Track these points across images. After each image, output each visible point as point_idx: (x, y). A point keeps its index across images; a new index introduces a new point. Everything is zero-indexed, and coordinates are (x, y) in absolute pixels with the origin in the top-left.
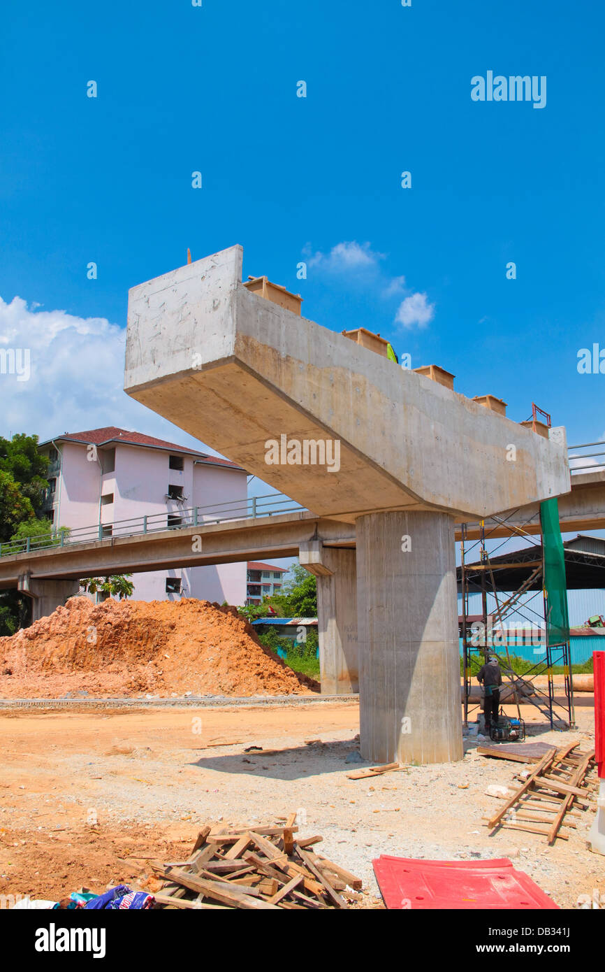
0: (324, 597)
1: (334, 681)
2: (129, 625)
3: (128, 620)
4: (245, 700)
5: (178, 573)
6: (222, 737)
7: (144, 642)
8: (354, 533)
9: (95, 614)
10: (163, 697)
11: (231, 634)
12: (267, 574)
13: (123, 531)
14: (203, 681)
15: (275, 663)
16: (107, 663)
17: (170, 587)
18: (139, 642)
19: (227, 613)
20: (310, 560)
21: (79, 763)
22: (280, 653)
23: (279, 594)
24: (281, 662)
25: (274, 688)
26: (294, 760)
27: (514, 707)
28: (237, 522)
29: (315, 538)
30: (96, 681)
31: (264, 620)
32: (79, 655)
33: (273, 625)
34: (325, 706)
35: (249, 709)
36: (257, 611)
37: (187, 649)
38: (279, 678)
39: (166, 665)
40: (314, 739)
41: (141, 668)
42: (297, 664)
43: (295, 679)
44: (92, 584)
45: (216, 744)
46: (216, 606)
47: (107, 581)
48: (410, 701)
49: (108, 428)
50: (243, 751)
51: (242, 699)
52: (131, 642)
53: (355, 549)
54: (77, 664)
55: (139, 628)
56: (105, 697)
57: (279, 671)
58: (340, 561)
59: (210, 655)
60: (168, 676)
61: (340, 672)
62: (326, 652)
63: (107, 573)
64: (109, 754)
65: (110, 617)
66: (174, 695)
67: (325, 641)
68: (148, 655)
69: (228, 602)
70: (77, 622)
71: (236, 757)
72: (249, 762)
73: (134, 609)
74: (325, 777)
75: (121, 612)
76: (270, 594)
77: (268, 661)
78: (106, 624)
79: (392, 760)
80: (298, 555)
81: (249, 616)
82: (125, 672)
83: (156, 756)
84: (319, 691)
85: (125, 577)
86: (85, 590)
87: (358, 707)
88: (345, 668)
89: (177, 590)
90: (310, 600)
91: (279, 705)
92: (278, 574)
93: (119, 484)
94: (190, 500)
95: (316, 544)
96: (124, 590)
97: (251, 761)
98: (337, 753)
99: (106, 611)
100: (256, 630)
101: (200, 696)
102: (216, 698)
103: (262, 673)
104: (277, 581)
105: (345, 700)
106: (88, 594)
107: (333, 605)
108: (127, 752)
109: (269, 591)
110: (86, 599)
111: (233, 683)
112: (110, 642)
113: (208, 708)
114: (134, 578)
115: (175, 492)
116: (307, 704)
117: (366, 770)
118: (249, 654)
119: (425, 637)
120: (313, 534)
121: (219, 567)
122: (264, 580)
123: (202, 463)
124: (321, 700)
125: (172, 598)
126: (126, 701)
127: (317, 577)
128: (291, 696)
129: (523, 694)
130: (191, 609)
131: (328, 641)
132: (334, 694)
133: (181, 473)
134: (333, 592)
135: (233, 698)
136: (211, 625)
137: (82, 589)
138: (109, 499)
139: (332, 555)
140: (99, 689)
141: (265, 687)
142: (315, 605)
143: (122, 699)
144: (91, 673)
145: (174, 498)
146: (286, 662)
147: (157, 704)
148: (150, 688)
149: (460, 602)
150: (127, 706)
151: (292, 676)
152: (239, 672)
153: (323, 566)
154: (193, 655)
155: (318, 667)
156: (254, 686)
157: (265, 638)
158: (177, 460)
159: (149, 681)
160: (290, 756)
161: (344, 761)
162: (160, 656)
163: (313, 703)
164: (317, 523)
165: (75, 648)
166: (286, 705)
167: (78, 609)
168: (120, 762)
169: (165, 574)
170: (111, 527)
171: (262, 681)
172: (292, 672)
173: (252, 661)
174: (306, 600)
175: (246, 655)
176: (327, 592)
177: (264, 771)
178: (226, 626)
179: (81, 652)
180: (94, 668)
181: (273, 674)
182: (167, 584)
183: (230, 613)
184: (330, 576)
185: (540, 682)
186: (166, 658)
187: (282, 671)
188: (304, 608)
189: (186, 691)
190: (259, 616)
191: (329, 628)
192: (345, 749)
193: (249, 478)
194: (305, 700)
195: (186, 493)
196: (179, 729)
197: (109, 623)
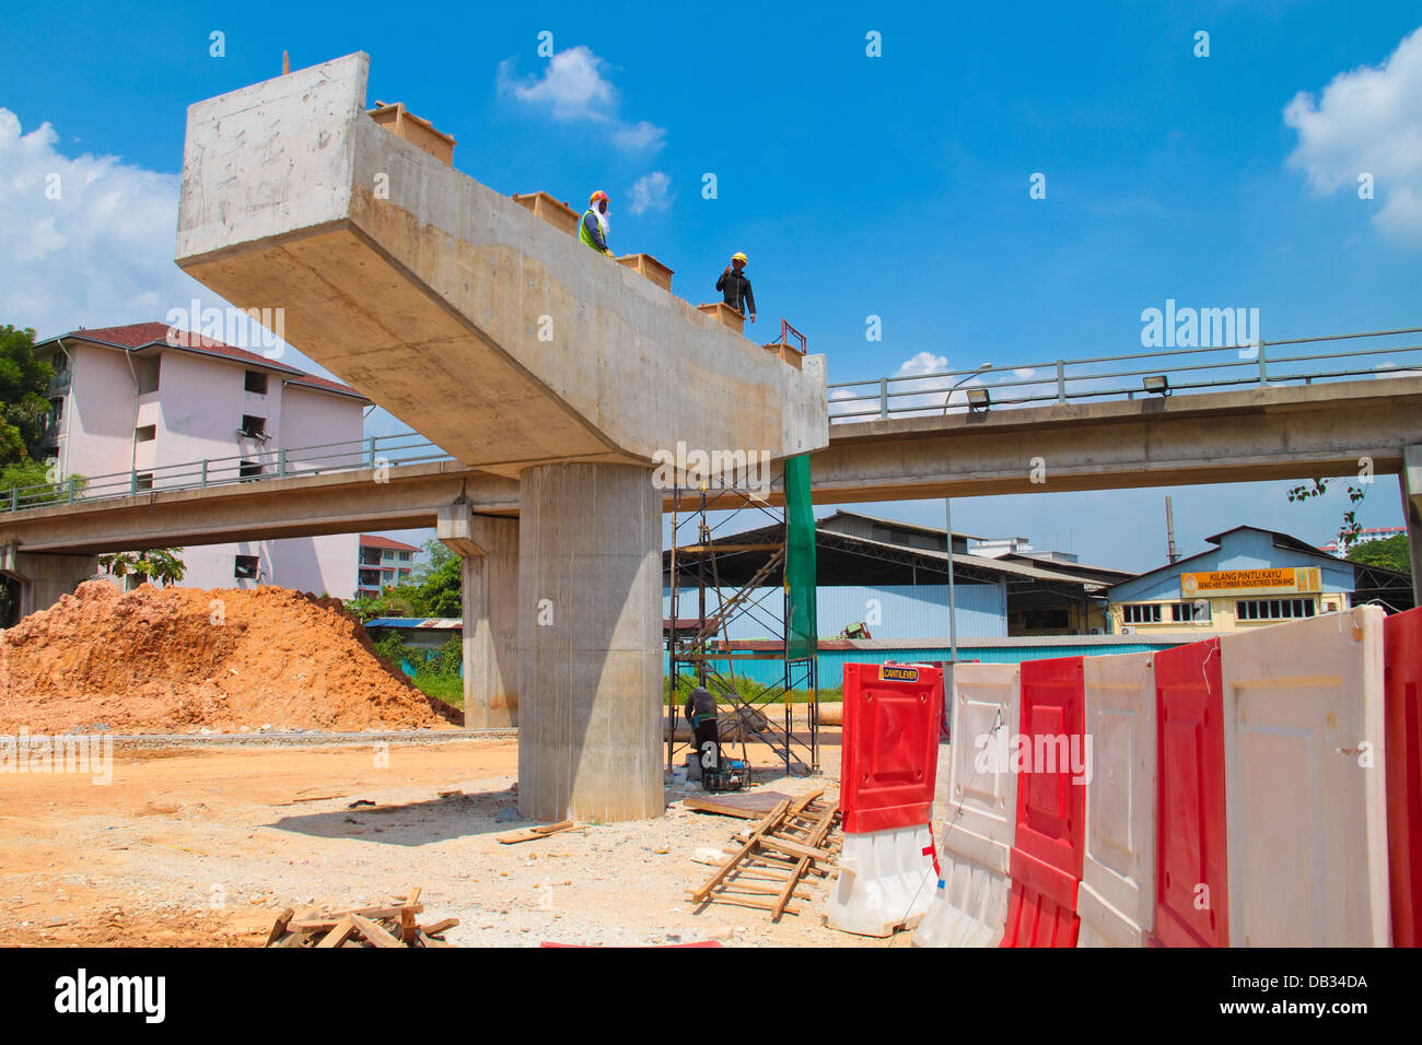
0: (472, 588)
1: (484, 710)
2: (176, 624)
3: (174, 617)
4: (353, 736)
5: (254, 548)
6: (316, 789)
7: (199, 650)
8: (518, 495)
9: (123, 607)
10: (226, 732)
11: (334, 639)
12: (389, 554)
13: (169, 482)
14: (289, 709)
15: (398, 683)
16: (140, 681)
17: (241, 569)
18: (191, 650)
19: (327, 609)
20: (453, 532)
21: (92, 827)
22: (406, 669)
23: (408, 584)
24: (407, 682)
25: (395, 720)
26: (422, 818)
27: (739, 746)
28: (346, 473)
29: (461, 501)
30: (122, 709)
31: (383, 620)
32: (95, 670)
33: (397, 628)
34: (472, 744)
35: (358, 749)
36: (374, 607)
37: (264, 661)
38: (403, 704)
39: (232, 685)
40: (452, 790)
41: (193, 689)
42: (432, 685)
43: (427, 707)
44: (119, 562)
45: (308, 797)
46: (311, 598)
47: (143, 558)
48: (591, 734)
49: (150, 324)
50: (347, 807)
51: (348, 736)
52: (179, 650)
53: (517, 518)
54: (92, 683)
55: (192, 629)
56: (136, 732)
57: (404, 694)
58: (498, 536)
59: (301, 670)
60: (236, 701)
61: (493, 696)
62: (473, 666)
63: (143, 546)
64: (141, 815)
65: (146, 611)
66: (244, 728)
67: (472, 652)
68: (205, 670)
69: (329, 592)
70: (93, 620)
71: (335, 815)
72: (355, 822)
73: (185, 601)
74: (464, 840)
75: (163, 605)
76: (394, 583)
77: (387, 680)
78: (140, 622)
79: (563, 817)
80: (435, 525)
81: (361, 614)
82: (169, 695)
83: (213, 816)
84: (462, 724)
85: (171, 552)
86: (108, 572)
87: (517, 746)
88: (501, 691)
89: (252, 573)
90: (452, 593)
91: (402, 744)
92: (406, 554)
93: (166, 411)
94: (276, 438)
95: (463, 510)
96: (170, 572)
97: (358, 820)
98: (484, 809)
99: (140, 603)
100: (371, 635)
101: (283, 730)
102: (308, 733)
103: (378, 697)
104: (404, 564)
105: (500, 736)
106: (113, 577)
107: (486, 597)
108: (168, 811)
109: (392, 578)
110: (107, 586)
111: (334, 711)
112: (145, 650)
113: (297, 747)
114: (186, 555)
115: (253, 426)
116: (444, 743)
117: (526, 831)
118: (358, 669)
119: (614, 645)
120: (459, 495)
121: (317, 540)
122: (384, 563)
123: (296, 383)
124: (464, 736)
125: (244, 586)
126: (169, 738)
127: (463, 558)
128: (421, 730)
129: (753, 729)
130: (273, 602)
131: (477, 652)
132: (483, 728)
133: (263, 398)
134: (486, 584)
135: (333, 733)
136: (302, 626)
137: (102, 569)
138: (148, 433)
139: (486, 527)
140: (127, 720)
141: (382, 718)
142: (460, 600)
143: (164, 735)
144: (114, 697)
145: (251, 435)
146: (415, 681)
147: (219, 742)
148: (207, 719)
149: (667, 601)
150: (172, 746)
151: (423, 701)
152: (344, 696)
153: (471, 542)
154: (275, 670)
155: (461, 690)
156: (366, 715)
157: (385, 647)
158: (257, 377)
159: (206, 709)
160: (417, 814)
161: (494, 820)
162: (225, 670)
163: (453, 740)
164: (465, 479)
165: (90, 660)
166: (414, 743)
167: (95, 599)
168: (160, 825)
169: (233, 549)
170: (151, 476)
171: (378, 709)
172: (423, 697)
173: (363, 679)
174: (447, 592)
175: (354, 672)
176: (477, 579)
177: (378, 834)
178: (325, 628)
179: (99, 665)
180: (120, 690)
181: (394, 699)
182: (237, 566)
183: (331, 609)
184: (482, 557)
185: (774, 712)
186: (232, 674)
187: (408, 694)
188: (444, 604)
189: (263, 723)
190: (375, 615)
191: (478, 633)
192: (497, 803)
193: (366, 409)
194: (442, 737)
195: (269, 429)
196: (250, 778)
197: (144, 621)
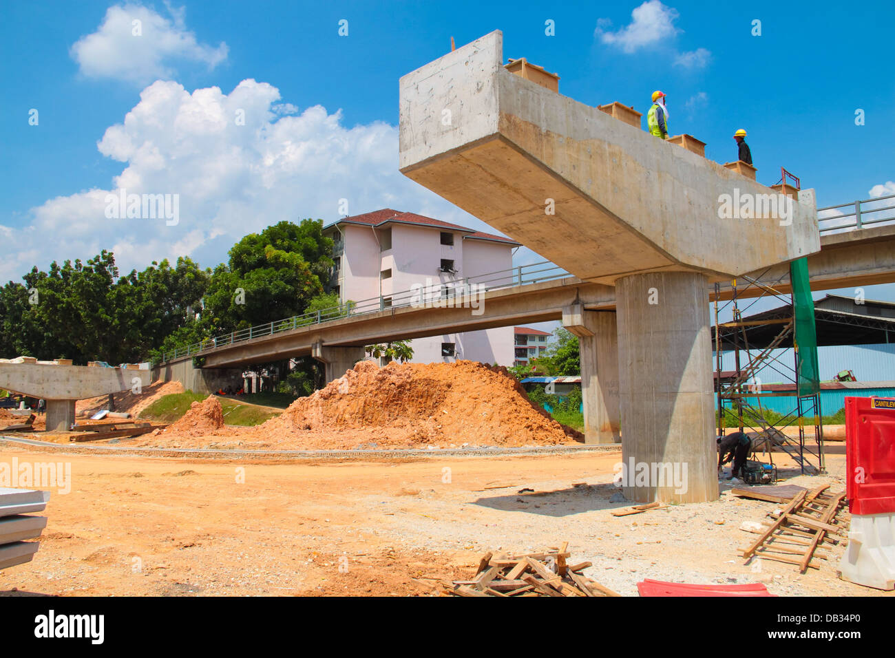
0: (586, 356)
1: (597, 433)
2: (410, 385)
3: (409, 381)
4: (517, 449)
5: (452, 338)
6: (498, 481)
7: (424, 399)
8: (613, 297)
9: (380, 376)
10: (443, 448)
11: (503, 391)
12: (533, 338)
13: (401, 302)
14: (478, 434)
15: (543, 417)
16: (393, 418)
17: (445, 351)
18: (420, 400)
19: (498, 373)
20: (572, 322)
21: (373, 502)
22: (547, 408)
23: (544, 356)
24: (548, 416)
25: (542, 439)
26: (563, 500)
27: (767, 454)
28: (504, 290)
29: (576, 302)
30: (383, 435)
31: (531, 379)
32: (368, 412)
33: (540, 383)
34: (590, 454)
35: (520, 458)
36: (525, 371)
37: (462, 405)
38: (547, 430)
39: (444, 420)
40: (581, 483)
41: (422, 423)
42: (563, 418)
43: (561, 431)
44: (377, 350)
45: (493, 486)
46: (488, 366)
47: (389, 347)
48: (668, 446)
49: (384, 210)
50: (517, 492)
51: (513, 449)
52: (413, 400)
53: (615, 311)
54: (366, 420)
55: (420, 387)
56: (392, 448)
57: (547, 424)
58: (601, 323)
59: (484, 410)
60: (447, 430)
61: (602, 424)
62: (589, 405)
63: (389, 340)
64: (399, 495)
65: (393, 378)
66: (452, 446)
67: (588, 396)
68: (428, 412)
69: (498, 363)
70: (364, 383)
71: (510, 497)
72: (522, 502)
73: (414, 371)
74: (590, 514)
75: (403, 374)
76: (536, 355)
77: (536, 415)
78: (390, 384)
79: (652, 500)
80: (561, 318)
81: (518, 375)
82: (409, 426)
83: (439, 497)
84: (583, 441)
85: (405, 342)
86: (371, 355)
87: (621, 455)
88: (607, 421)
89: (451, 353)
90: (573, 360)
91: (547, 454)
92: (543, 337)
93: (397, 260)
94: (461, 272)
95: (578, 308)
96: (405, 354)
97: (524, 500)
98: (601, 494)
99: (390, 373)
100: (527, 388)
101: (475, 446)
102: (490, 448)
103: (531, 426)
104: (542, 344)
105: (607, 449)
106: (374, 359)
107: (595, 362)
108: (414, 494)
109: (535, 353)
110: (371, 363)
111: (505, 435)
112: (394, 400)
113: (483, 457)
114: (414, 344)
115: (447, 266)
116: (573, 453)
117: (629, 509)
118: (518, 409)
119: (681, 389)
120: (575, 298)
121: (489, 332)
122: (530, 344)
123: (471, 238)
124: (585, 449)
125: (447, 361)
126: (410, 451)
127: (580, 338)
128: (558, 446)
129: (775, 443)
130: (465, 370)
131: (591, 396)
132: (597, 444)
133: (452, 248)
134: (594, 351)
135: (505, 448)
136: (484, 384)
137: (367, 354)
138: (387, 274)
139: (593, 318)
140: (386, 441)
141: (534, 439)
142: (578, 365)
143: (407, 450)
144: (378, 428)
145: (446, 271)
146: (553, 415)
147: (438, 454)
148: (431, 440)
149: (715, 358)
150: (412, 456)
151: (559, 428)
152: (511, 425)
153: (585, 327)
154: (469, 410)
155: (582, 421)
156: (524, 437)
157: (533, 395)
158: (447, 236)
159: (430, 434)
160: (559, 497)
161: (608, 501)
162: (439, 411)
163: (578, 452)
164: (578, 288)
165: (364, 406)
166: (554, 454)
167: (365, 371)
168: (409, 501)
169: (440, 339)
170: (391, 298)
171: (531, 433)
172: (559, 425)
173: (521, 415)
174: (570, 360)
175: (516, 410)
176: (589, 351)
177: (537, 509)
178: (497, 385)
179: (369, 410)
180: (381, 423)
181: (541, 427)
182: (443, 348)
183: (500, 373)
184: (591, 337)
185: (791, 432)
186: (444, 413)
187: (549, 424)
188: (568, 367)
189: (463, 442)
190: (527, 375)
191: (591, 385)
192: (609, 491)
193: (514, 250)
194: (571, 450)
195: (456, 266)
196: (458, 475)
197: (393, 383)
